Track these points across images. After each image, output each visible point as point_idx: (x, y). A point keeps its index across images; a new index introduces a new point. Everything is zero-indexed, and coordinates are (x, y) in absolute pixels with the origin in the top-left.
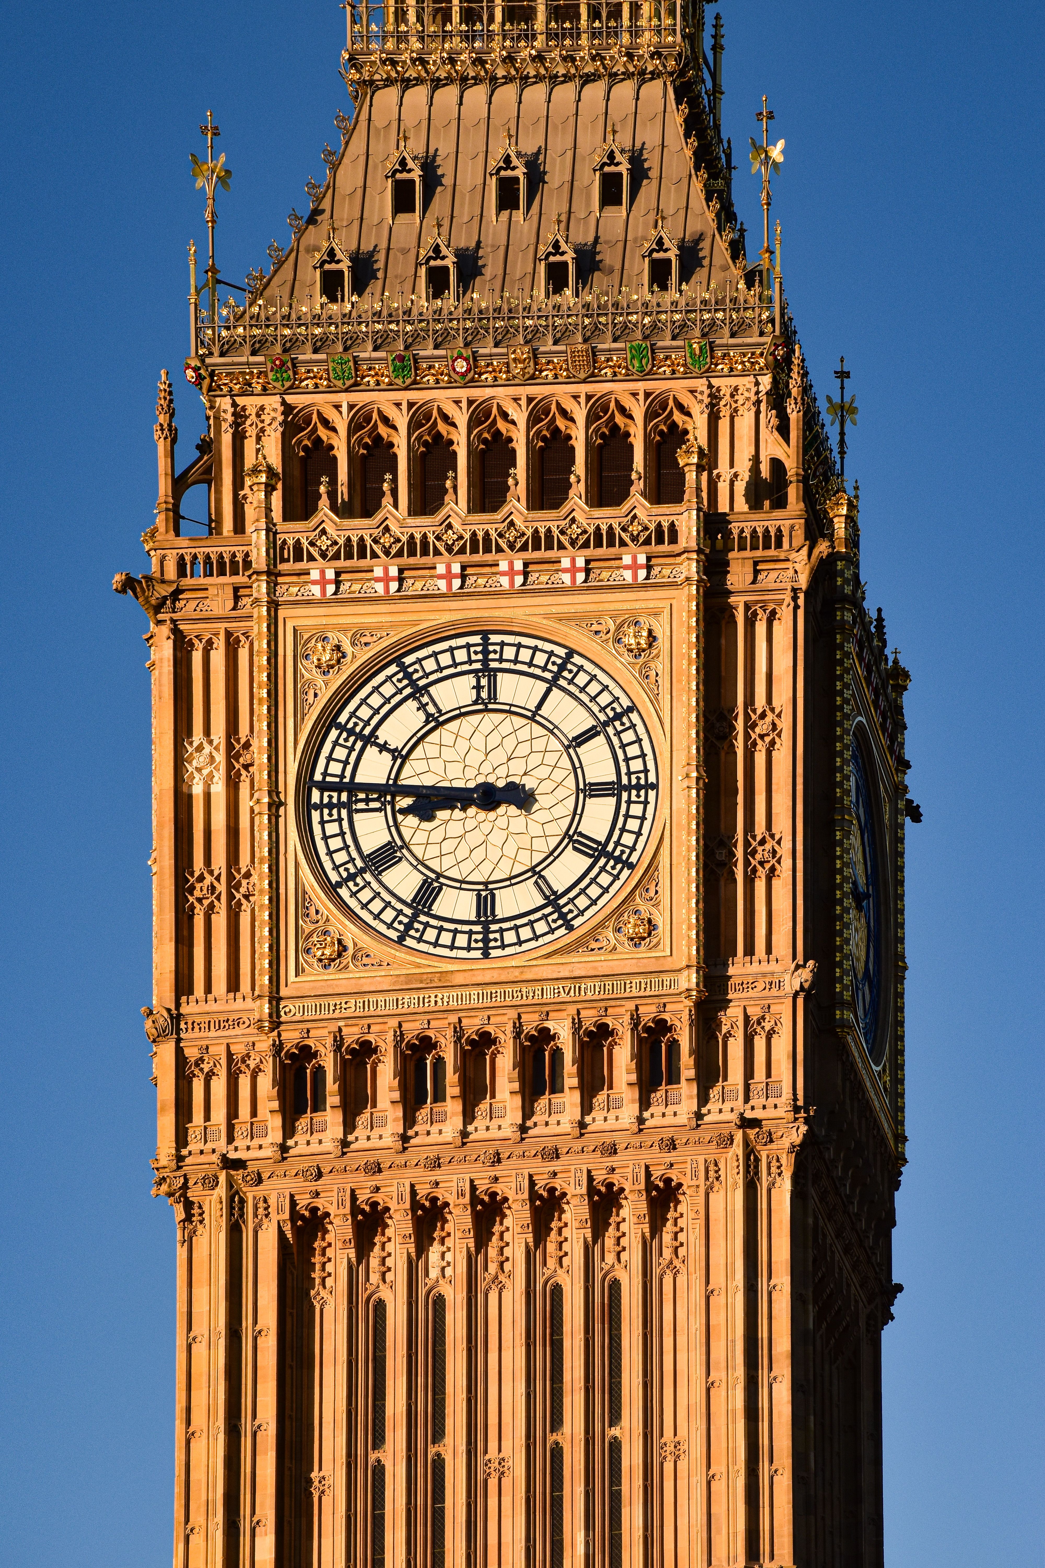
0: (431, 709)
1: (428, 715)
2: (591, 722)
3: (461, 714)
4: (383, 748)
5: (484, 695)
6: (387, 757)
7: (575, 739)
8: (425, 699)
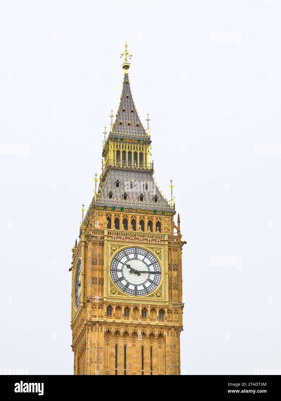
0: (128, 258)
1: (128, 259)
2: (151, 263)
3: (132, 259)
4: (121, 263)
5: (136, 257)
6: (122, 264)
7: (149, 265)
8: (127, 257)
